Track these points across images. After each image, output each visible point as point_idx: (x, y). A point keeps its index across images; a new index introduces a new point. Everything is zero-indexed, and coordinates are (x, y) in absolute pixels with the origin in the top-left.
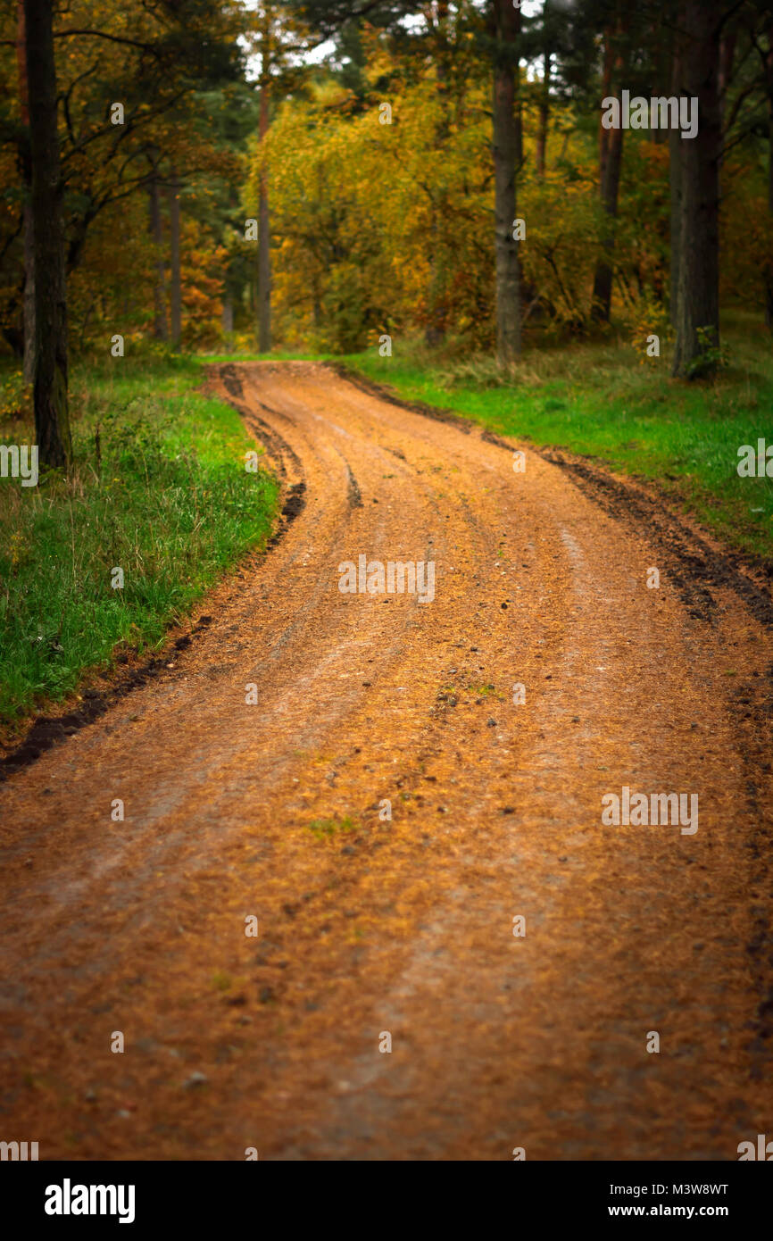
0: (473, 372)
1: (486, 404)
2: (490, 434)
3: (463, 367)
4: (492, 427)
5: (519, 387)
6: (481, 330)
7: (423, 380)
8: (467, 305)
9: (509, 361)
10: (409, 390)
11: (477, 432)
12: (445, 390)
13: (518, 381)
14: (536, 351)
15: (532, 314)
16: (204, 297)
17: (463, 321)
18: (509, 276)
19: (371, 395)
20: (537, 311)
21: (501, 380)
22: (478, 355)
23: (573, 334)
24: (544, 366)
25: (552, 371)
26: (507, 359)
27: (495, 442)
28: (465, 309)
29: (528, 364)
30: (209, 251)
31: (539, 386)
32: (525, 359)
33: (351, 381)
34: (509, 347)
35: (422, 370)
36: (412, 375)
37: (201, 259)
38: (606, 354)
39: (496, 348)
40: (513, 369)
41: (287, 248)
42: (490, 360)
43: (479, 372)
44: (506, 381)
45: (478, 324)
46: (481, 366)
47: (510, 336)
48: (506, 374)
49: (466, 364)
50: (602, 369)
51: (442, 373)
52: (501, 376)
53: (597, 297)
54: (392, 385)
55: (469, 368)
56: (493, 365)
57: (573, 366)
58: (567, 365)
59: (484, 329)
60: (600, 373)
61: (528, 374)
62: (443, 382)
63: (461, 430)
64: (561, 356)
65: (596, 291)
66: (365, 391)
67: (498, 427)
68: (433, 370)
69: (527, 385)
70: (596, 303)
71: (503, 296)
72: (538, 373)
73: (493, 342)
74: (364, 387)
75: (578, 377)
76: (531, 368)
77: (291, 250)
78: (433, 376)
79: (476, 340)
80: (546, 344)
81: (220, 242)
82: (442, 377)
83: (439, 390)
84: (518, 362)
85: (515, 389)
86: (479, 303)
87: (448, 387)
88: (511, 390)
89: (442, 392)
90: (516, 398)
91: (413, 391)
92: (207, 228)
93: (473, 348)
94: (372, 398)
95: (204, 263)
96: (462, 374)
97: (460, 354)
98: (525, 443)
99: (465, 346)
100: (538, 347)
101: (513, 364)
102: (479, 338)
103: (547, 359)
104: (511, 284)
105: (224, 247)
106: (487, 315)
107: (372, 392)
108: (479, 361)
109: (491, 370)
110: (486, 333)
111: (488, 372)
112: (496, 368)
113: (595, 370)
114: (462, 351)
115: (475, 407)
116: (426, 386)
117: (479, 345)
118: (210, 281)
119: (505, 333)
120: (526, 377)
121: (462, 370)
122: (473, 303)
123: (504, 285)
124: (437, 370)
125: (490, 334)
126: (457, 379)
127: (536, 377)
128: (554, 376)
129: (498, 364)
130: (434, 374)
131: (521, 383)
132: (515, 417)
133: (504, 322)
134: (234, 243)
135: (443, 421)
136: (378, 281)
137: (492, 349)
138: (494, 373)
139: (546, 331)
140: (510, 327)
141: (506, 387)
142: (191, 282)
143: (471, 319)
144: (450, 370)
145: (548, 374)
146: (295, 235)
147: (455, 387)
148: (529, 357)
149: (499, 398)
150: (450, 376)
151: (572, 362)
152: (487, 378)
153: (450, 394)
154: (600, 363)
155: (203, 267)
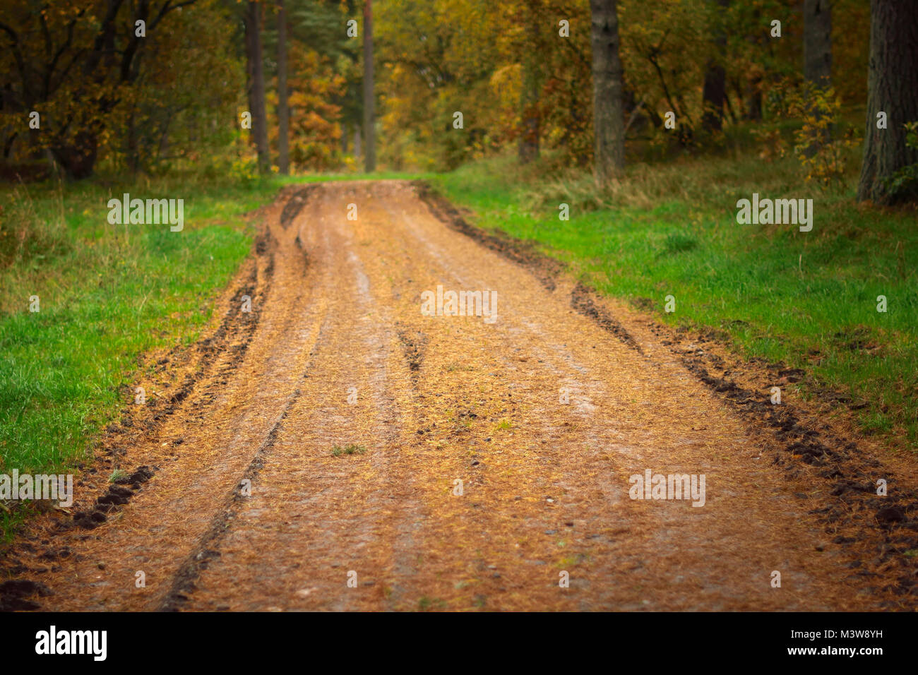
0: (566, 192)
1: (582, 234)
2: (585, 291)
3: (554, 185)
4: (589, 278)
5: (623, 209)
6: (576, 142)
7: (507, 201)
8: (560, 113)
9: (610, 178)
10: (488, 214)
11: (566, 287)
12: (532, 214)
13: (621, 202)
14: (643, 165)
15: (634, 124)
16: (322, 122)
17: (556, 132)
18: (608, 74)
19: (443, 221)
20: (640, 120)
21: (600, 201)
22: (573, 171)
23: (683, 145)
24: (653, 184)
25: (663, 189)
26: (608, 175)
27: (593, 313)
28: (558, 119)
29: (633, 182)
30: (327, 80)
31: (646, 209)
32: (629, 175)
33: (428, 203)
34: (609, 160)
35: (507, 189)
36: (495, 196)
37: (320, 86)
38: (727, 167)
39: (594, 162)
40: (615, 187)
41: (398, 75)
42: (587, 177)
43: (574, 192)
44: (606, 202)
45: (573, 136)
46: (576, 185)
47: (610, 147)
48: (606, 193)
49: (557, 182)
50: (725, 186)
51: (530, 193)
52: (600, 196)
53: (708, 103)
54: (472, 208)
55: (561, 187)
56: (590, 183)
57: (689, 183)
58: (681, 182)
59: (580, 141)
60: (723, 191)
61: (634, 193)
62: (531, 203)
63: (543, 281)
64: (673, 171)
65: (707, 97)
66: (437, 215)
67: (599, 278)
68: (520, 190)
69: (632, 206)
70: (710, 110)
71: (602, 98)
72: (646, 193)
73: (590, 156)
74: (440, 211)
75: (695, 196)
76: (637, 186)
77: (402, 77)
78: (519, 196)
79: (570, 153)
80: (653, 157)
81: (336, 72)
82: (530, 197)
83: (525, 215)
84: (621, 179)
85: (618, 212)
86: (573, 111)
87: (535, 210)
88: (613, 214)
89: (529, 217)
90: (620, 223)
91: (493, 217)
92: (325, 58)
93: (567, 163)
94: (443, 225)
95: (322, 90)
96: (553, 194)
97: (552, 171)
98: (644, 316)
99: (559, 161)
100: (645, 161)
101: (614, 181)
102: (574, 151)
103: (656, 175)
104: (612, 84)
105: (341, 74)
106: (583, 125)
107: (445, 217)
108: (574, 179)
109: (588, 189)
110: (583, 146)
111: (583, 191)
112: (594, 186)
113: (716, 188)
114: (555, 167)
115: (567, 237)
116: (510, 210)
117: (575, 160)
118: (328, 107)
119: (605, 143)
120: (630, 197)
121: (553, 188)
122: (567, 112)
123: (602, 85)
124: (524, 188)
125: (587, 147)
126: (547, 200)
127: (644, 198)
128: (665, 195)
129: (597, 182)
130: (521, 193)
131: (627, 205)
132: (622, 259)
133: (603, 131)
134: (348, 71)
135: (520, 261)
136: (482, 103)
137: (589, 164)
138: (592, 192)
139: (652, 143)
140: (610, 137)
141: (607, 209)
142: (309, 108)
143: (565, 130)
144: (538, 190)
145: (658, 193)
146: (403, 61)
147: (545, 210)
148: (634, 172)
149: (599, 224)
150: (538, 197)
151: (688, 178)
152: (584, 199)
153: (537, 219)
154: (721, 179)
155: (322, 95)
